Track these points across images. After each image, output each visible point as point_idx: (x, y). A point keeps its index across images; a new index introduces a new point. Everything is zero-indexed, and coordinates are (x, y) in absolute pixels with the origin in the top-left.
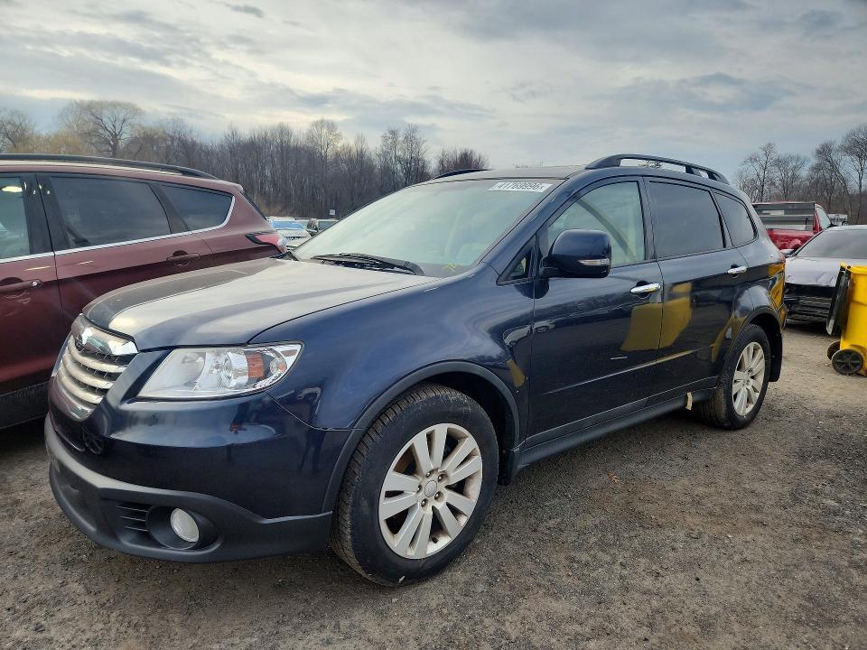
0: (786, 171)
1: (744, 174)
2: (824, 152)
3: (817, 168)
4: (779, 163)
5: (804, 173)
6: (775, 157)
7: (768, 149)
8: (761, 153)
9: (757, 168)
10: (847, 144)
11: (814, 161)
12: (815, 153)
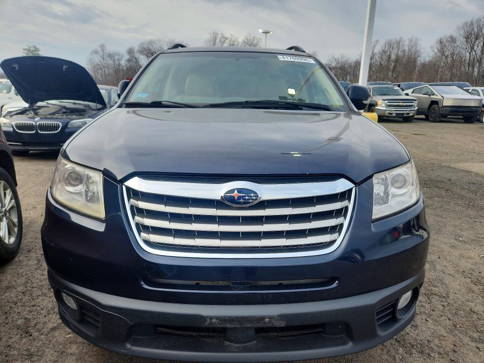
0: (114, 61)
1: (92, 60)
2: (130, 52)
3: (129, 61)
4: (111, 56)
5: (123, 63)
6: (107, 53)
7: (103, 47)
8: (99, 49)
9: (99, 57)
10: (140, 50)
11: (127, 57)
12: (127, 52)
